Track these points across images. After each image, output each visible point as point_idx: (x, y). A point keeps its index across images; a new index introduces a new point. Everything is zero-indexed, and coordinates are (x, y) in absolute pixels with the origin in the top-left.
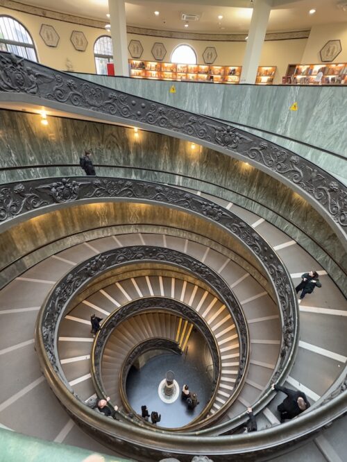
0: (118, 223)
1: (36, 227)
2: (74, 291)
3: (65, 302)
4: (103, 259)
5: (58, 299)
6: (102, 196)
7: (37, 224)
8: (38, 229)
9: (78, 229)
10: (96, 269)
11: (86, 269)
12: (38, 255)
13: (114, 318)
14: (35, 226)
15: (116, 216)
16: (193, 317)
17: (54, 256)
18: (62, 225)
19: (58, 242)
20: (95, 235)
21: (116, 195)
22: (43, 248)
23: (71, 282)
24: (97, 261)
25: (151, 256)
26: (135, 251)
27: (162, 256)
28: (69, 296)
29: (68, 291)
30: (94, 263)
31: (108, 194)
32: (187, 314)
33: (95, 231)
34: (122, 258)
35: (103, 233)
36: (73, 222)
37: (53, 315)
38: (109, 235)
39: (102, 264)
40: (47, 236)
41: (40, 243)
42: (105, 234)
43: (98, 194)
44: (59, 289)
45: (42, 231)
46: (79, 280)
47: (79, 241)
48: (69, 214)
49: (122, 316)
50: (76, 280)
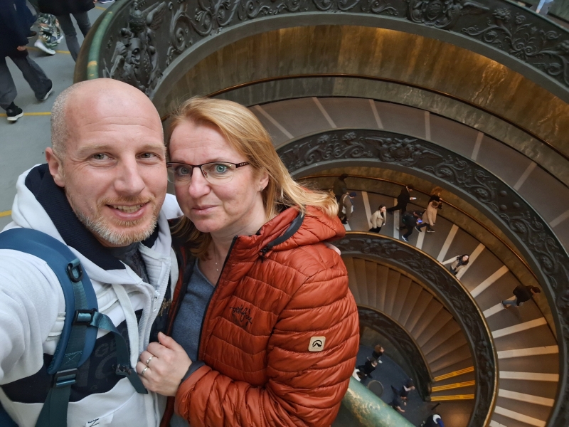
0: (508, 115)
1: (376, 43)
2: (343, 157)
3: (323, 160)
4: (416, 149)
5: (316, 147)
6: (495, 45)
7: (380, 41)
8: (378, 49)
9: (432, 84)
10: (395, 156)
11: (380, 144)
12: (355, 86)
13: (369, 241)
14: (377, 40)
15: (513, 100)
16: (485, 372)
17: (372, 101)
18: (413, 62)
19: (391, 85)
20: (452, 111)
21: (523, 57)
22: (367, 81)
23: (347, 142)
24: (404, 145)
25: (501, 210)
26: (480, 178)
27: (522, 228)
28: (333, 157)
29: (336, 150)
30: (398, 145)
31: (508, 46)
32: (481, 357)
33: (457, 104)
34: (448, 172)
35: (468, 116)
36: (432, 66)
37: (297, 158)
38: (476, 126)
39: (409, 155)
40: (382, 66)
41: (368, 71)
42: (470, 121)
43: (490, 37)
44: (325, 138)
45: (381, 54)
46: (360, 149)
47: (421, 104)
48: (436, 50)
49: (383, 251)
50: (357, 147)
